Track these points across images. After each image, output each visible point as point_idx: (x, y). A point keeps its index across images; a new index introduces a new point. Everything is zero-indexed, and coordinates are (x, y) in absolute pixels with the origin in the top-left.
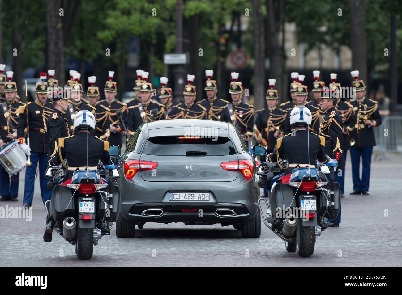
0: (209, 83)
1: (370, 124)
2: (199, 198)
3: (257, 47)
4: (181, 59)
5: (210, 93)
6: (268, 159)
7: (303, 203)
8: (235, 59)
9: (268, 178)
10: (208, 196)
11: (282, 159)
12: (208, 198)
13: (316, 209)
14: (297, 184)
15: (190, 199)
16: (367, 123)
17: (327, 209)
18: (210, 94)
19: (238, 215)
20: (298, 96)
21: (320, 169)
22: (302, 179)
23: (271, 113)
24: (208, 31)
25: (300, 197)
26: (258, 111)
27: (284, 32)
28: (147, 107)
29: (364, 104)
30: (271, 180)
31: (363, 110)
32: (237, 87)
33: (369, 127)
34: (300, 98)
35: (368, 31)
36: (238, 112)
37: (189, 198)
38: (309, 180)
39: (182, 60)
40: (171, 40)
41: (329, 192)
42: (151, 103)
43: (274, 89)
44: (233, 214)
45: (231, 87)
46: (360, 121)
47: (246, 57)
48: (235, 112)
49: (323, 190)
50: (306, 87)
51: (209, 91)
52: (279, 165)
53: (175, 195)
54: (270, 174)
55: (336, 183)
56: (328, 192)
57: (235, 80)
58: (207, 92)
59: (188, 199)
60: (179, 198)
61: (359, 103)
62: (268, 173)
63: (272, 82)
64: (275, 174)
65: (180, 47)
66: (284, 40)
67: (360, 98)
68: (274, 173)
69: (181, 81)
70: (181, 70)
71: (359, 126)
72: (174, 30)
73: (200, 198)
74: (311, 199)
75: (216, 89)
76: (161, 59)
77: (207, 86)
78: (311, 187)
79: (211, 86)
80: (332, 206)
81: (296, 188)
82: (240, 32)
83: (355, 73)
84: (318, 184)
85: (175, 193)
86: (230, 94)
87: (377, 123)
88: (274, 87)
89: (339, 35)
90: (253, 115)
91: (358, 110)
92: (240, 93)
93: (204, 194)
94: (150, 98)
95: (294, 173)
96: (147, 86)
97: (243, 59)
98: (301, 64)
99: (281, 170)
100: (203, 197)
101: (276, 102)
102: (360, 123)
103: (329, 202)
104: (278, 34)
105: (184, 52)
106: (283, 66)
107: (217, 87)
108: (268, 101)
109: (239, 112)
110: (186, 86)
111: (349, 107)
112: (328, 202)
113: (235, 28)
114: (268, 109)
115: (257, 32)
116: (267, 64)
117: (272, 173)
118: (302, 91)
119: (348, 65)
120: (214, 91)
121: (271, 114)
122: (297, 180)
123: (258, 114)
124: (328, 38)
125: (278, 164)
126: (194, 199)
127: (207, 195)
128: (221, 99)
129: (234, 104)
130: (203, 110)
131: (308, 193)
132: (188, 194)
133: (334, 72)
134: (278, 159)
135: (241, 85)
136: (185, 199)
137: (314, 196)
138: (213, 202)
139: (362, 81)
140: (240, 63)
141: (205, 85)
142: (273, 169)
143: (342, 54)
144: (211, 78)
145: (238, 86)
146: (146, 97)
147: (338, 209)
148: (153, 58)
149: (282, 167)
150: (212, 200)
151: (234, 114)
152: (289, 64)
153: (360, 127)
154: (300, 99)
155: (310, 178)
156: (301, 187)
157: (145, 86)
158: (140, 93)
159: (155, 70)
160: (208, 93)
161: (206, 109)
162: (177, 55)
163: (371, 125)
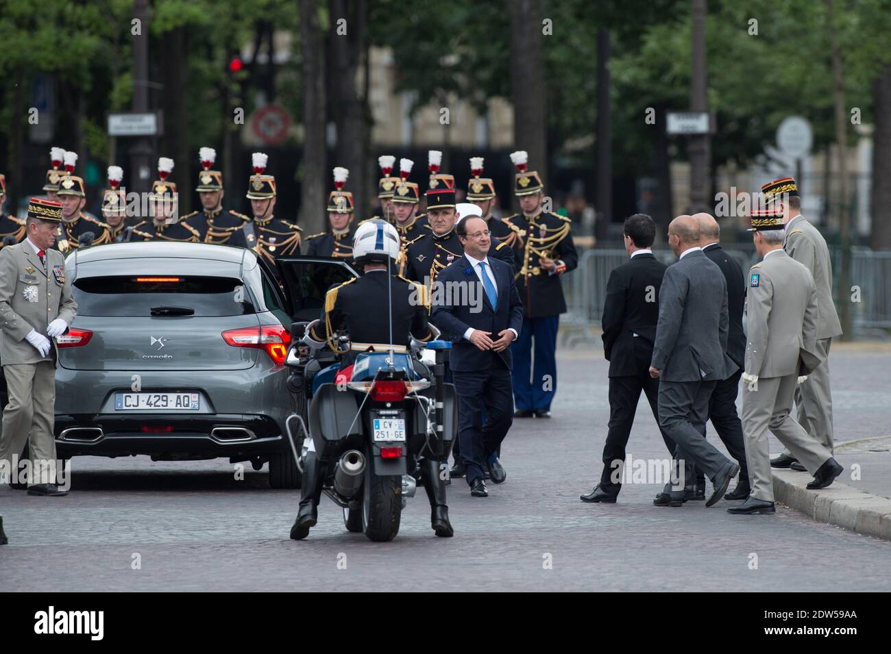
0: (206, 178)
1: (552, 269)
2: (177, 404)
3: (309, 98)
4: (146, 124)
5: (208, 199)
6: (308, 333)
7: (377, 427)
8: (262, 125)
9: (307, 374)
10: (197, 399)
11: (338, 334)
12: (195, 404)
13: (403, 438)
14: (366, 386)
15: (159, 406)
16: (545, 267)
17: (428, 439)
18: (209, 202)
19: (258, 438)
20: (399, 204)
21: (420, 357)
22: (376, 375)
23: (338, 241)
24: (202, 65)
25: (372, 414)
26: (310, 237)
27: (367, 65)
28: (72, 229)
29: (540, 224)
30: (313, 377)
31: (537, 236)
32: (262, 185)
33: (550, 274)
34: (401, 208)
35: (550, 64)
36: (266, 239)
37: (157, 404)
38: (391, 377)
39: (149, 127)
40: (123, 85)
41: (433, 404)
42: (81, 220)
43: (343, 190)
44: (248, 436)
45: (251, 185)
46: (531, 259)
47: (285, 121)
48: (259, 240)
49: (421, 399)
50: (415, 186)
51: (205, 193)
52: (331, 346)
53: (127, 398)
54: (312, 365)
55: (447, 385)
56: (431, 403)
57: (259, 170)
58: (201, 195)
59: (155, 406)
60: (136, 404)
61: (529, 221)
62: (309, 362)
63: (340, 174)
64: (323, 365)
65: (143, 99)
66: (367, 84)
67: (530, 209)
68: (320, 363)
69: (144, 174)
70: (144, 148)
71: (531, 271)
72: (130, 62)
73: (180, 404)
74: (394, 417)
75: (221, 190)
76: (103, 125)
77: (202, 184)
78: (396, 393)
79: (210, 184)
80: (438, 433)
81: (363, 394)
82: (273, 67)
83: (519, 157)
84: (409, 385)
85: (128, 394)
86: (250, 200)
87: (567, 266)
88: (343, 186)
89: (485, 74)
90: (298, 246)
91: (527, 236)
92: (271, 199)
93: (188, 396)
94: (79, 210)
95: (360, 363)
96: (73, 184)
97: (280, 126)
98: (403, 136)
99: (336, 357)
100: (186, 402)
101: (350, 217)
102: (530, 263)
103: (433, 423)
104: (355, 72)
105: (150, 109)
106: (367, 140)
107: (223, 184)
108: (332, 217)
109: (268, 241)
110: (156, 183)
111: (511, 231)
112: (429, 425)
113: (262, 58)
114: (332, 233)
115: (308, 67)
116: (332, 134)
117: (316, 362)
118: (407, 195)
119: (505, 137)
120: (218, 195)
121: (338, 244)
122: (365, 377)
123: (311, 244)
124: (461, 79)
125: (330, 343)
126: (167, 406)
127: (194, 398)
128: (232, 212)
129: (258, 223)
130: (193, 235)
131: (389, 405)
132: (155, 397)
133: (476, 154)
134: (330, 333)
135: (273, 182)
136: (148, 407)
137: (402, 411)
138: (207, 412)
139: (535, 174)
140: (272, 133)
141: (197, 181)
142: (318, 355)
143: (493, 114)
144: (210, 167)
145: (266, 183)
146: (69, 207)
147: (450, 439)
148: (83, 123)
149: (339, 349)
150: (204, 409)
151: (258, 245)
152: (379, 135)
153: (532, 273)
154: (402, 211)
155: (392, 374)
156: (374, 391)
157: (68, 184)
158: (58, 198)
159: (88, 149)
160: (204, 199)
161: (200, 233)
162: (137, 117)
163: (555, 271)
